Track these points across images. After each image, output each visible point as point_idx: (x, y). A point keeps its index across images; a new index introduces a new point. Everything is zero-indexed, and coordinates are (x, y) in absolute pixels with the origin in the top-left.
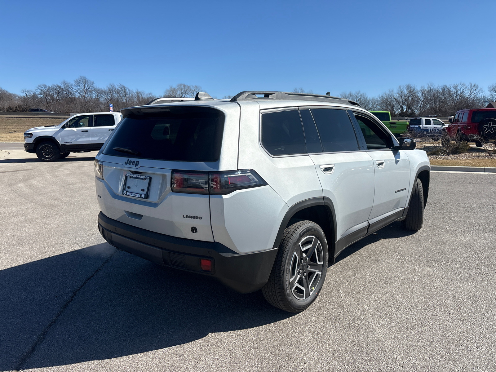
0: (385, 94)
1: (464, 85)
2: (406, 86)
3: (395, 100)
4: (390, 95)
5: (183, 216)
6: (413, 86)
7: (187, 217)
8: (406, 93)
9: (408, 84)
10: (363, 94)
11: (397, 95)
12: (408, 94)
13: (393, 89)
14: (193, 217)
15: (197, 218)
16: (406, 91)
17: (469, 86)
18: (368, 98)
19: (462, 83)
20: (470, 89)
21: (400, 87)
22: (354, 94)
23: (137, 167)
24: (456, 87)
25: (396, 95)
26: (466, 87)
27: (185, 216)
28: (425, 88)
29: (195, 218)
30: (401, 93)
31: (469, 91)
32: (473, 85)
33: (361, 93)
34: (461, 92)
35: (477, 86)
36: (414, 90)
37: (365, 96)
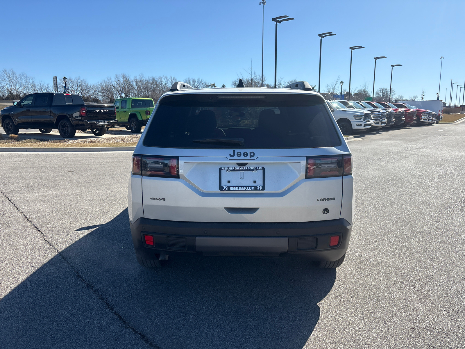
0: (104, 81)
1: (166, 77)
2: (122, 75)
3: (113, 87)
4: (109, 83)
5: (318, 199)
6: (127, 75)
7: (321, 200)
8: (122, 82)
9: (124, 74)
10: (84, 80)
11: (116, 83)
12: (124, 82)
13: (111, 77)
14: (328, 199)
15: (331, 199)
16: (122, 79)
17: (170, 79)
18: (89, 84)
19: (165, 76)
20: (171, 81)
21: (116, 75)
22: (74, 80)
23: (252, 158)
24: (160, 79)
25: (114, 83)
26: (168, 80)
27: (319, 200)
28: (138, 78)
29: (329, 199)
30: (118, 81)
31: (171, 83)
32: (173, 78)
33: (82, 79)
34: (165, 83)
35: (176, 79)
36: (129, 80)
37: (86, 82)
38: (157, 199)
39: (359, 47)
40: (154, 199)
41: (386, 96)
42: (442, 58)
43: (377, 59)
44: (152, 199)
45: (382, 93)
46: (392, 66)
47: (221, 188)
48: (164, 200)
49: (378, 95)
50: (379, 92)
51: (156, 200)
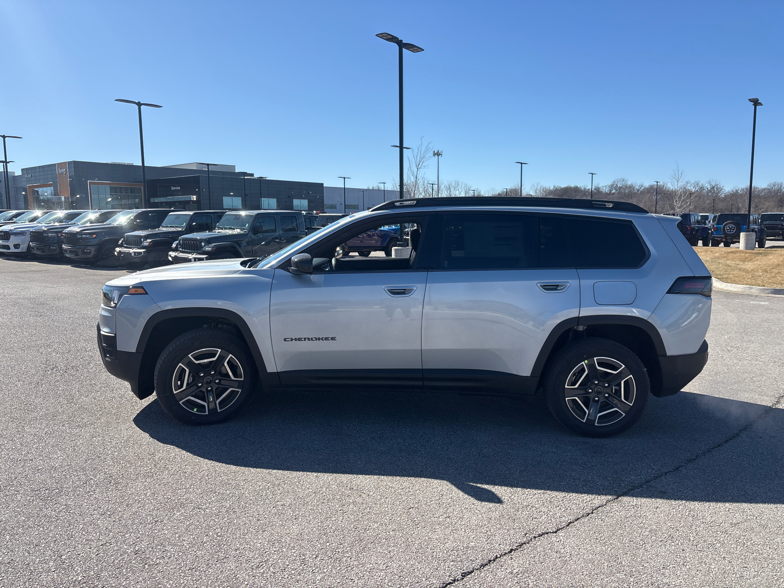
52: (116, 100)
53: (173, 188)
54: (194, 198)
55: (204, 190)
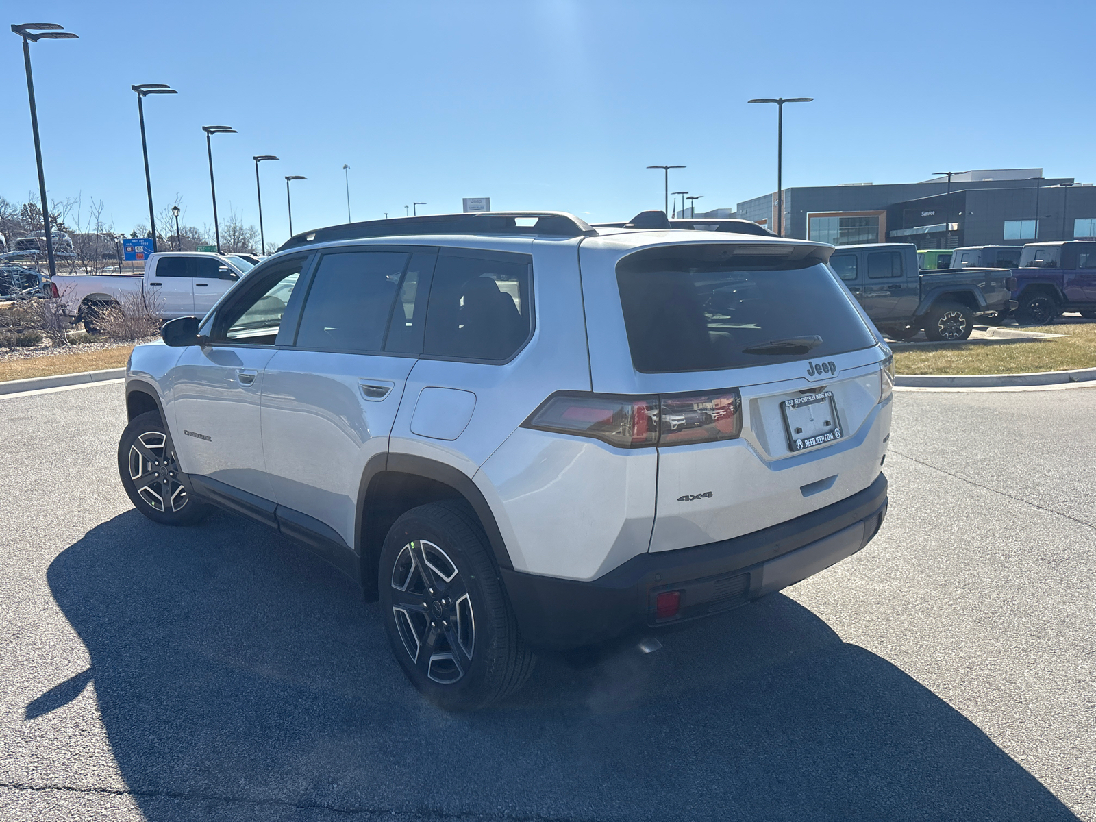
38: (694, 497)
39: (225, 130)
40: (687, 498)
41: (244, 243)
42: (345, 167)
43: (259, 160)
44: (680, 499)
45: (233, 237)
46: (286, 178)
47: (791, 446)
48: (710, 495)
49: (225, 242)
50: (226, 235)
51: (691, 500)
52: (749, 102)
53: (924, 214)
54: (954, 226)
55: (972, 213)
